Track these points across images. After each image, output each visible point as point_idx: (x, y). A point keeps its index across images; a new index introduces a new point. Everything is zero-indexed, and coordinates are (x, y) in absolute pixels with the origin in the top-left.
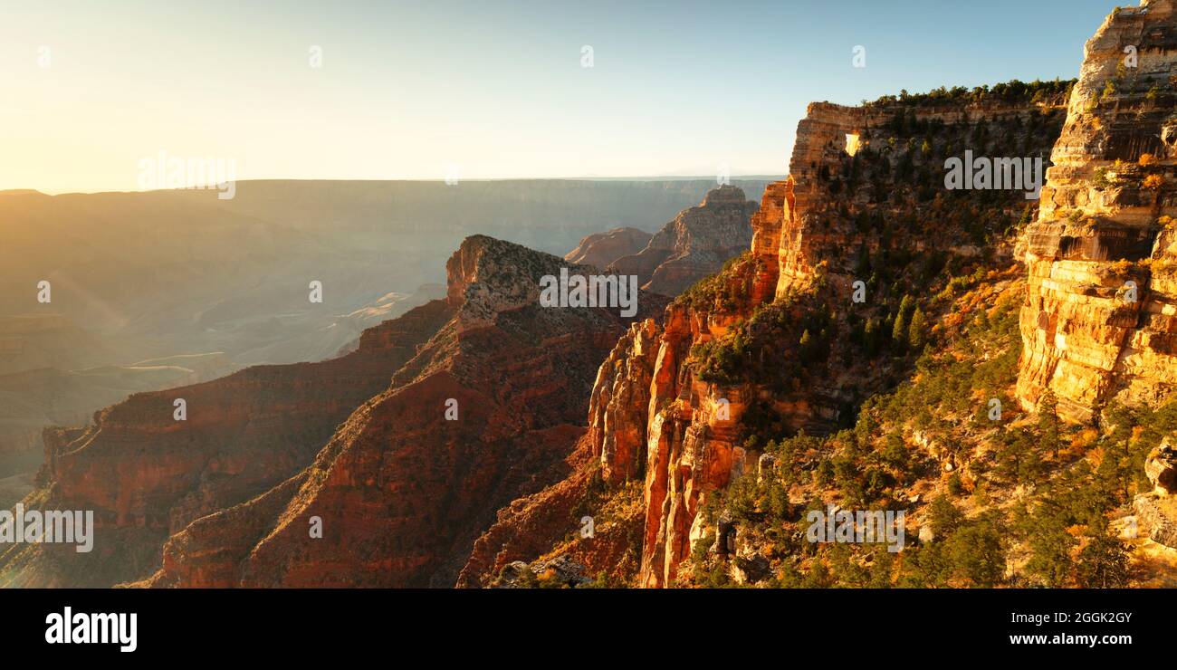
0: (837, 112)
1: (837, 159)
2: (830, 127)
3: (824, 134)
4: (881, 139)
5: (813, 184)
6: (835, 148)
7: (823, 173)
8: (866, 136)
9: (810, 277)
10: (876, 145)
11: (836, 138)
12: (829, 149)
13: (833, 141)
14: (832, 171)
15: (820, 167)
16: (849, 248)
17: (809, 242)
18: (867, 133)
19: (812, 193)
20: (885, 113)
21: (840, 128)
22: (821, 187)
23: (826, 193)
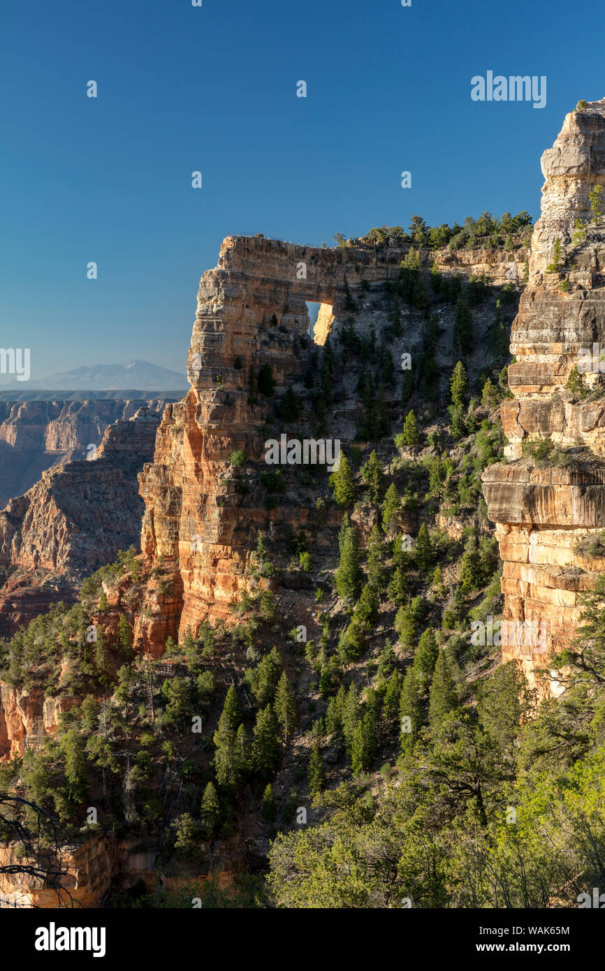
0: (284, 258)
1: (289, 352)
2: (270, 287)
3: (258, 300)
4: (377, 313)
5: (238, 402)
6: (283, 329)
7: (261, 382)
8: (347, 307)
9: (241, 599)
10: (368, 324)
11: (286, 310)
12: (271, 330)
13: (279, 317)
14: (279, 376)
15: (252, 367)
16: (320, 535)
17: (234, 525)
18: (349, 298)
19: (237, 421)
20: (383, 260)
21: (293, 290)
22: (257, 409)
23: (268, 421)
